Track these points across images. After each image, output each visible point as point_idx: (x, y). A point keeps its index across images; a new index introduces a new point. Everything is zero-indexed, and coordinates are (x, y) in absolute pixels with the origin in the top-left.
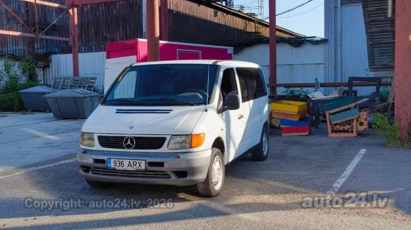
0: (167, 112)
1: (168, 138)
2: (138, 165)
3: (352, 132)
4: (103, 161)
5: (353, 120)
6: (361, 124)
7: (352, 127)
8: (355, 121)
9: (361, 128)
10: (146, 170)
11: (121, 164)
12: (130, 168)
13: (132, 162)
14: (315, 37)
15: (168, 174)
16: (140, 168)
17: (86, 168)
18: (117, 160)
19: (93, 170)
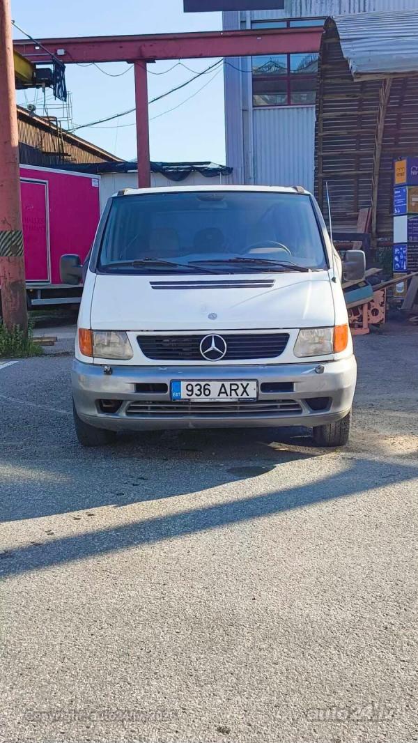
0: (268, 284)
1: (293, 334)
2: (240, 390)
3: (360, 326)
4: (162, 388)
5: (362, 306)
6: (375, 312)
7: (361, 319)
8: (366, 307)
9: (375, 320)
10: (257, 401)
11: (205, 390)
12: (223, 398)
13: (227, 385)
14: (209, 163)
15: (298, 406)
16: (245, 396)
17: (109, 404)
18: (194, 383)
19: (130, 408)
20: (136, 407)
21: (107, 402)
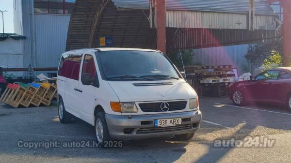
0: (171, 84)
1: (188, 101)
2: (176, 122)
4: (151, 122)
10: (182, 125)
11: (165, 122)
12: (171, 125)
13: (172, 120)
14: (15, 34)
15: (191, 126)
16: (178, 124)
17: (128, 130)
18: (162, 120)
19: (138, 131)
20: (140, 130)
21: (128, 129)
